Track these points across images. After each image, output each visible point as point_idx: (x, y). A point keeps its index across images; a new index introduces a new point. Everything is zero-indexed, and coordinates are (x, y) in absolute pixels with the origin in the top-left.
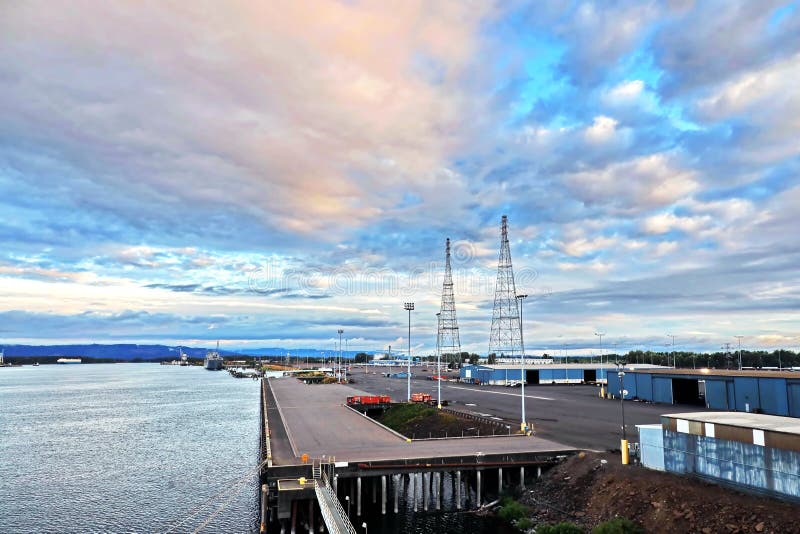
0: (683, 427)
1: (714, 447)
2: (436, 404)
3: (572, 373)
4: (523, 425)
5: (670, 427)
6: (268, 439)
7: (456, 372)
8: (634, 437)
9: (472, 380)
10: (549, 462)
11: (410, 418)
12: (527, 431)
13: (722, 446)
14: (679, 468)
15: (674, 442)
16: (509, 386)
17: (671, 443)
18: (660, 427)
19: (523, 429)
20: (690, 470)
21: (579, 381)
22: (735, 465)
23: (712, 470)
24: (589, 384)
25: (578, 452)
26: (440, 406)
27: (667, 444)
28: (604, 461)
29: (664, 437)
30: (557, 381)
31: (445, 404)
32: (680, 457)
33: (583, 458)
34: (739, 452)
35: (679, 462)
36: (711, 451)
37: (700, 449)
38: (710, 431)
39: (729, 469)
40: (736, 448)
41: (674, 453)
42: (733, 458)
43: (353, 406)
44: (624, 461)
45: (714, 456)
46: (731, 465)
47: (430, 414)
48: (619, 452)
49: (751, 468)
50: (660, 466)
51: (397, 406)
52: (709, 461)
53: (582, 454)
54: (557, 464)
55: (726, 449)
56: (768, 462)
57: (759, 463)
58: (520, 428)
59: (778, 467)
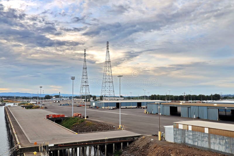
0: (181, 127)
1: (191, 134)
2: (84, 117)
3: (133, 104)
4: (120, 126)
5: (176, 127)
6: (16, 135)
7: (89, 103)
8: (163, 130)
9: (96, 107)
10: (131, 140)
11: (73, 123)
12: (121, 128)
13: (194, 133)
14: (179, 141)
15: (177, 132)
16: (110, 109)
17: (176, 133)
18: (172, 127)
20: (183, 142)
21: (135, 107)
22: (198, 140)
23: (190, 142)
25: (142, 136)
26: (85, 118)
27: (175, 133)
28: (152, 140)
29: (174, 130)
30: (128, 107)
31: (87, 117)
32: (179, 137)
34: (200, 135)
35: (179, 139)
36: (190, 135)
37: (186, 135)
38: (190, 128)
39: (196, 141)
40: (199, 134)
41: (177, 136)
42: (197, 138)
43: (50, 119)
44: (159, 139)
45: (191, 137)
46: (197, 140)
47: (82, 122)
48: (157, 136)
49: (204, 141)
50: (172, 141)
51: (68, 119)
52: (189, 139)
53: (144, 137)
54: (134, 141)
55: (195, 134)
56: (209, 139)
57: (206, 139)
58: (119, 127)
59: (213, 140)
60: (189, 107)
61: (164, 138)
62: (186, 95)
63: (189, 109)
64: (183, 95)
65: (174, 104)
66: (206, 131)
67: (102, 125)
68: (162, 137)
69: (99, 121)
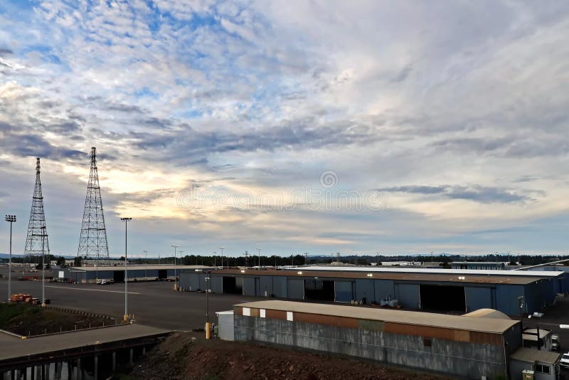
0: (246, 312)
1: (265, 323)
2: (39, 303)
3: (149, 273)
4: (125, 317)
5: (239, 313)
7: (49, 273)
8: (215, 320)
9: (65, 279)
10: (153, 341)
12: (129, 320)
13: (269, 322)
14: (243, 338)
15: (241, 322)
16: (100, 284)
17: (239, 324)
18: (231, 313)
19: (125, 319)
20: (250, 339)
21: (154, 278)
22: (276, 333)
23: (262, 337)
24: (162, 280)
25: (173, 333)
26: (43, 305)
27: (236, 323)
28: (193, 338)
29: (235, 319)
30: (138, 279)
31: (47, 302)
32: (244, 331)
33: (178, 337)
34: (279, 325)
35: (243, 334)
36: (263, 326)
37: (256, 325)
38: (263, 314)
39: (272, 336)
40: (277, 323)
41: (240, 329)
42: (275, 330)
44: (207, 337)
45: (264, 329)
46: (274, 334)
47: (35, 312)
48: (203, 331)
49: (285, 334)
50: (231, 338)
52: (262, 332)
53: (176, 335)
54: (157, 344)
55: (271, 324)
56: (294, 330)
57: (289, 331)
58: (123, 319)
59: (299, 333)
60: (257, 278)
61: (217, 334)
62: (249, 256)
63: (257, 280)
64: (244, 256)
65: (230, 272)
66: (290, 317)
67: (85, 317)
68: (212, 332)
69: (77, 309)
